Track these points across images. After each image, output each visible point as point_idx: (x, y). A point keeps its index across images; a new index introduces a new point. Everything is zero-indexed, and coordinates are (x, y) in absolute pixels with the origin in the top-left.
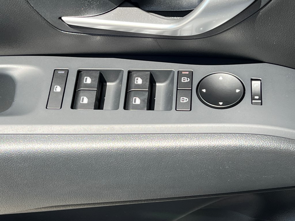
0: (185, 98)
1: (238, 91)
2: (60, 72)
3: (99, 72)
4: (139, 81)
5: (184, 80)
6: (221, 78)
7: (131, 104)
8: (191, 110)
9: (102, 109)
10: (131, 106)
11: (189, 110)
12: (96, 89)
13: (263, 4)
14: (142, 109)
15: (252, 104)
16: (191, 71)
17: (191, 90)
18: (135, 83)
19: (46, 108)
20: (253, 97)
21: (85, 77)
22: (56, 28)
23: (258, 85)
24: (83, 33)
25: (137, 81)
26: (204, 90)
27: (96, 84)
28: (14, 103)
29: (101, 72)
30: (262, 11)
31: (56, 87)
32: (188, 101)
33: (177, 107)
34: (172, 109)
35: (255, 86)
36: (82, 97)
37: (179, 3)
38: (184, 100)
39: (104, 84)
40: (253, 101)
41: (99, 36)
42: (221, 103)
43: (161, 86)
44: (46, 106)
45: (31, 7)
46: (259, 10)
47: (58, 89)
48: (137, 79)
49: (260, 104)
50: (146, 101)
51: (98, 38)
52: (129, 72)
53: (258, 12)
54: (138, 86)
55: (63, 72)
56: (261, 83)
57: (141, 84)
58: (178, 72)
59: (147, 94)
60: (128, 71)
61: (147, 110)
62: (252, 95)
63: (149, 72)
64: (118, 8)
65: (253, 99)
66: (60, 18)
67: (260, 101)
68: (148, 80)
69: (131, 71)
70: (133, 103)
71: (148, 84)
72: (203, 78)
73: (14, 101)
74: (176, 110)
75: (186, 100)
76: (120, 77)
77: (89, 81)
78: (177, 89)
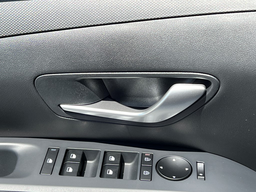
0: (147, 172)
1: (187, 169)
2: (52, 150)
3: (82, 151)
4: (113, 159)
5: (147, 159)
6: (174, 160)
7: (105, 174)
8: (151, 180)
9: (83, 176)
10: (105, 175)
11: (150, 180)
12: (79, 163)
13: (207, 100)
14: (114, 178)
15: (198, 179)
16: (152, 154)
17: (152, 166)
18: (110, 160)
19: (40, 174)
20: (198, 174)
21: (72, 154)
22: (55, 114)
23: (202, 166)
24: (74, 119)
25: (111, 158)
26: (162, 168)
27: (80, 159)
28: (15, 170)
29: (84, 152)
30: (206, 105)
31: (49, 160)
32: (149, 174)
33: (141, 178)
34: (137, 179)
35: (200, 167)
36: (68, 168)
37: (146, 102)
38: (147, 173)
39: (85, 162)
40: (198, 177)
41: (86, 121)
42: (174, 177)
43: (128, 165)
44: (39, 172)
45: (39, 96)
46: (204, 105)
47: (50, 161)
48: (111, 157)
49: (204, 179)
50: (117, 172)
51: (85, 123)
52: (105, 153)
53: (204, 106)
54: (112, 162)
55: (55, 150)
56: (204, 165)
57: (114, 161)
58: (142, 154)
59: (118, 168)
60: (105, 151)
61: (118, 178)
62: (197, 173)
63: (120, 153)
64: (102, 101)
65: (198, 175)
66: (59, 105)
67: (204, 177)
68: (119, 159)
69: (107, 152)
70: (107, 173)
71: (119, 161)
72: (160, 159)
73: (15, 169)
74: (140, 179)
75: (148, 173)
76: (98, 156)
77: (74, 156)
78: (141, 166)
